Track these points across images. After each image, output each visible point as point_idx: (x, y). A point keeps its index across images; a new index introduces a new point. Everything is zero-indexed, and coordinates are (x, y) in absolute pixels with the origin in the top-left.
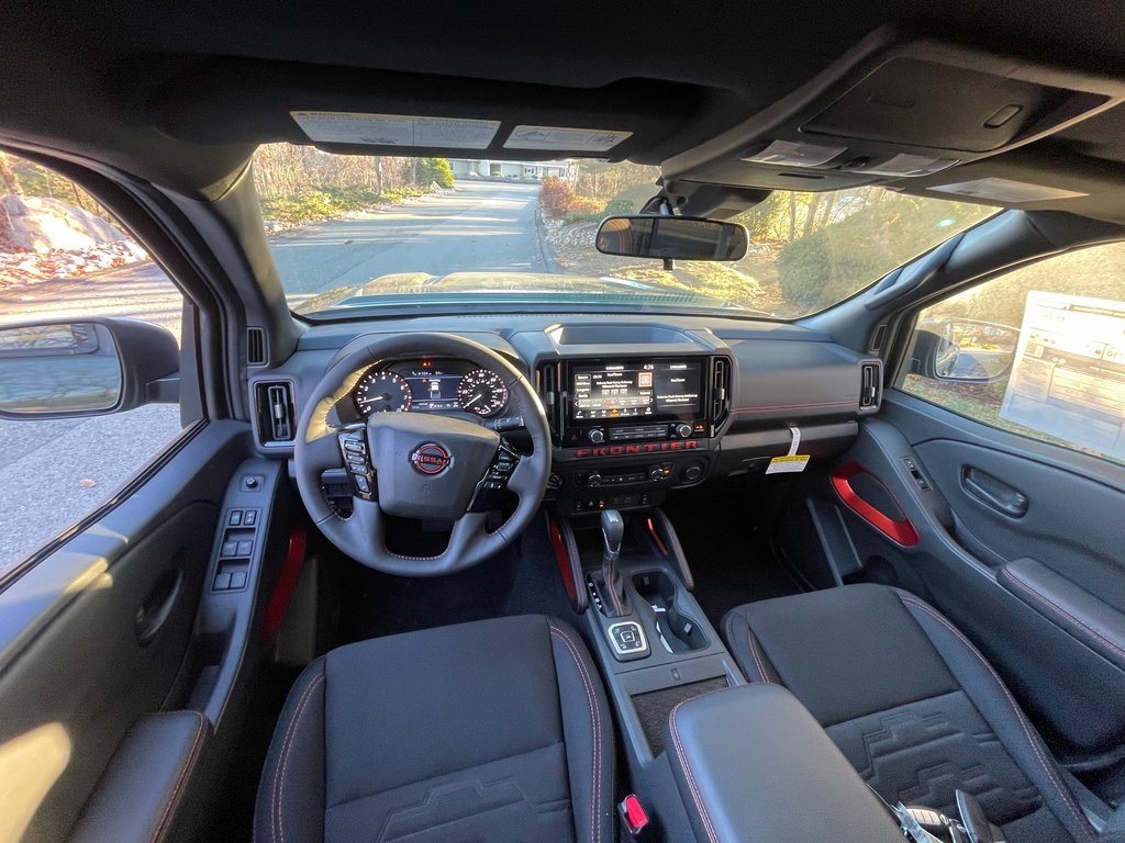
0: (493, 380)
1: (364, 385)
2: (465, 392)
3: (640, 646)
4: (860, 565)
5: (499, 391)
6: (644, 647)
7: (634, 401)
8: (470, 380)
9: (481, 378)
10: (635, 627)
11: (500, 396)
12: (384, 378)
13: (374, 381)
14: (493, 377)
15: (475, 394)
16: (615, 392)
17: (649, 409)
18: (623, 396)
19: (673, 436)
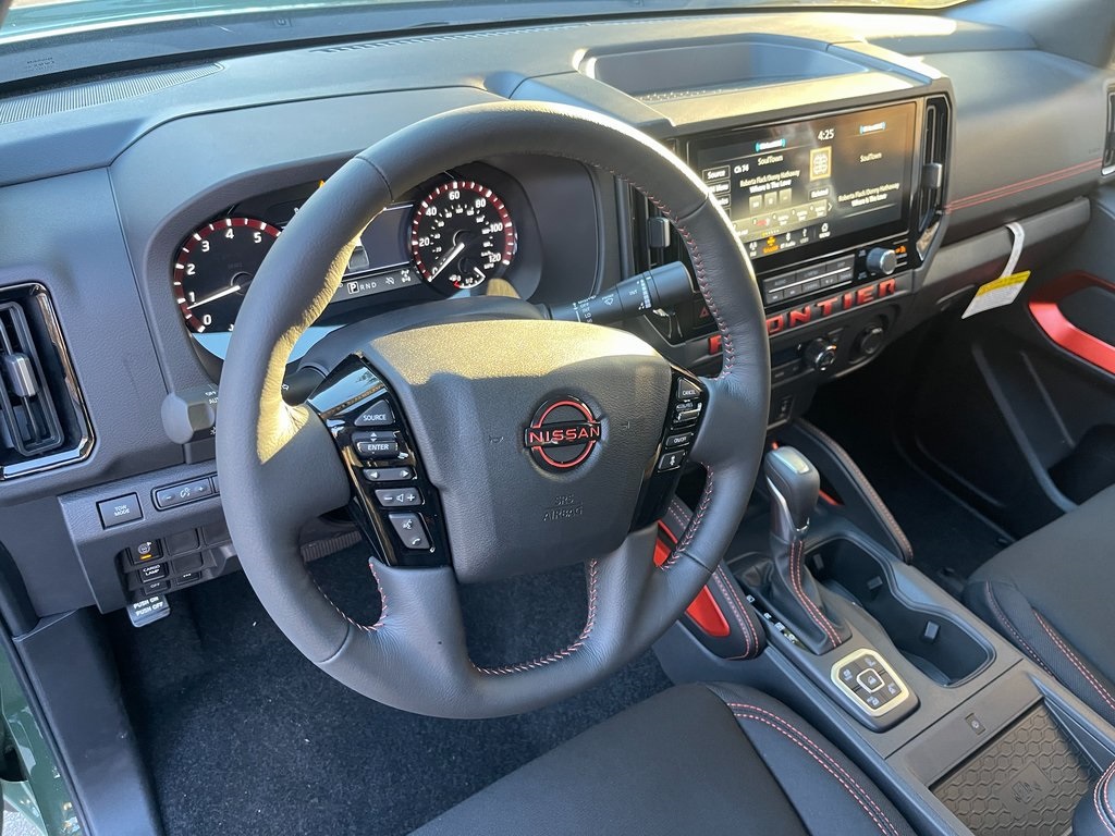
0: (480, 203)
1: (186, 260)
2: (425, 242)
3: (899, 691)
4: (1071, 442)
5: (496, 227)
6: (905, 694)
7: (802, 214)
8: (431, 212)
9: (455, 202)
10: (872, 658)
11: (499, 242)
12: (230, 234)
13: (207, 246)
14: (481, 195)
15: (447, 245)
16: (771, 198)
17: (825, 227)
18: (785, 205)
19: (863, 275)
